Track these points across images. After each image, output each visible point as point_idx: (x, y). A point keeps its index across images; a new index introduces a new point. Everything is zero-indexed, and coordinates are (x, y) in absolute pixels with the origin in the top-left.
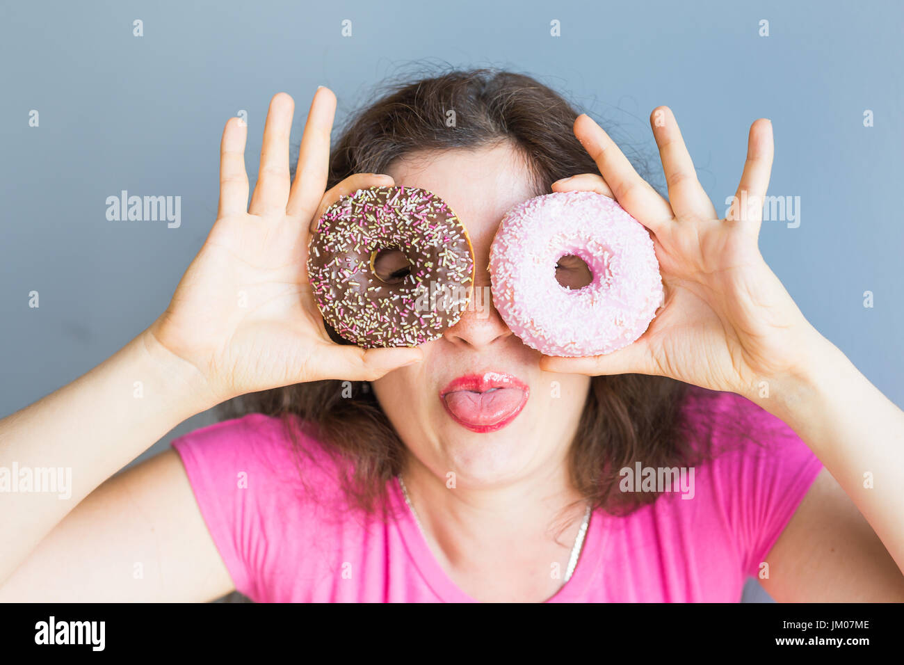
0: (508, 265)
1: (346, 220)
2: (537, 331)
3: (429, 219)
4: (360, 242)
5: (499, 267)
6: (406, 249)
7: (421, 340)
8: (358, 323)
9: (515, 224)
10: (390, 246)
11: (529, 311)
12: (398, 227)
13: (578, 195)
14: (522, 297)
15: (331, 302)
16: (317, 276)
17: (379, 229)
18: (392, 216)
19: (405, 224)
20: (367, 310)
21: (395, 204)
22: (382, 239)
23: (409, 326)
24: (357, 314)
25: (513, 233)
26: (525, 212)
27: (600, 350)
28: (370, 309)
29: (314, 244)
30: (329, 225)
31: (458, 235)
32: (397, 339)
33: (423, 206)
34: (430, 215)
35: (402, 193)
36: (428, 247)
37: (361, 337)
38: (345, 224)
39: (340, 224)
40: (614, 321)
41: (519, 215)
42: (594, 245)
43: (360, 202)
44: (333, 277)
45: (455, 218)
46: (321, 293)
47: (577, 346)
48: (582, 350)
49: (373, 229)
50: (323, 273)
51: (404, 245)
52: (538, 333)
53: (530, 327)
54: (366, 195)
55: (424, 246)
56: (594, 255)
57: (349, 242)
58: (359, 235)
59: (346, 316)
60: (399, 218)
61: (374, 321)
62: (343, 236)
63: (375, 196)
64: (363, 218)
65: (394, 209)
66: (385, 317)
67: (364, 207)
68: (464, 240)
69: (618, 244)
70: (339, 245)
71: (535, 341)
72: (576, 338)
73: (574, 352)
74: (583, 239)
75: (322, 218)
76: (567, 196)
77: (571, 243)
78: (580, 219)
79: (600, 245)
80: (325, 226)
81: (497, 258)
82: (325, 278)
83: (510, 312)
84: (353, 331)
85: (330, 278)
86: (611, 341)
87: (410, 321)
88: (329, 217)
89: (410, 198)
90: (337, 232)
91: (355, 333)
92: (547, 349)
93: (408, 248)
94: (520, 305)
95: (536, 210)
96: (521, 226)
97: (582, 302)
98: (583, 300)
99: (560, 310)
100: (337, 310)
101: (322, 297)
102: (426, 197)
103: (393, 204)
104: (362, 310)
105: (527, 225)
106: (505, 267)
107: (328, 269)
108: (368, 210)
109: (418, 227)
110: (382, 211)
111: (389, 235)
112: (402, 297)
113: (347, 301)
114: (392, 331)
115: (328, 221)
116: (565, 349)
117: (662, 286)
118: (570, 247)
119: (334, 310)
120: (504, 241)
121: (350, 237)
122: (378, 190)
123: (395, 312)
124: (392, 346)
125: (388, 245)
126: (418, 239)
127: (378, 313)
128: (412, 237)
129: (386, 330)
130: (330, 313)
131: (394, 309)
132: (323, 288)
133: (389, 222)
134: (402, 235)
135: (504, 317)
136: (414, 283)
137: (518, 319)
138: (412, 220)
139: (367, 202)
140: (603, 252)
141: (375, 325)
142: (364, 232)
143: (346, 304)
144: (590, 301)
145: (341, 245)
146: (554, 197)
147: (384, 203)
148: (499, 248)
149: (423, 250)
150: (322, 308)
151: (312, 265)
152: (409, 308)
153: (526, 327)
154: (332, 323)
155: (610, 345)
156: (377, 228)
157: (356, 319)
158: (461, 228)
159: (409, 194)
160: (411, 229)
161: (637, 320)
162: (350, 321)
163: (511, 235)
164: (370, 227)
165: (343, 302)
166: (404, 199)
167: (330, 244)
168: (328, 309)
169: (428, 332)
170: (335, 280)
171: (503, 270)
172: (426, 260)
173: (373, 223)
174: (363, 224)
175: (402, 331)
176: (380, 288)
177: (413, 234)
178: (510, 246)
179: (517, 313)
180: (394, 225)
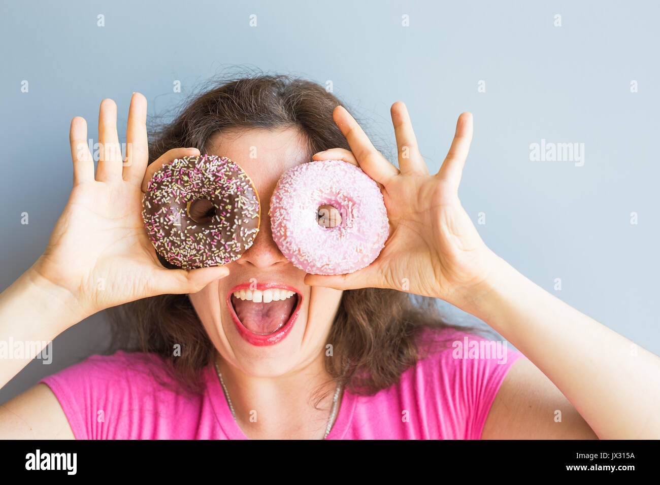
0: (282, 211)
1: (168, 181)
2: (303, 256)
3: (226, 175)
4: (179, 196)
5: (276, 212)
6: (211, 198)
7: (227, 260)
8: (182, 252)
9: (288, 182)
10: (200, 197)
11: (297, 242)
12: (205, 183)
13: (332, 163)
14: (292, 233)
15: (161, 238)
16: (150, 221)
17: (192, 186)
18: (200, 175)
19: (209, 181)
20: (187, 242)
21: (202, 167)
22: (194, 192)
23: (218, 251)
24: (180, 246)
25: (286, 189)
26: (294, 175)
27: (346, 270)
28: (189, 241)
29: (146, 200)
30: (156, 185)
31: (247, 186)
32: (210, 261)
33: (222, 167)
34: (227, 173)
35: (206, 159)
36: (227, 195)
37: (184, 261)
38: (168, 184)
39: (164, 184)
40: (356, 249)
41: (290, 176)
42: (342, 197)
43: (177, 167)
44: (162, 221)
45: (244, 174)
46: (154, 233)
47: (330, 266)
48: (334, 269)
49: (187, 186)
50: (154, 219)
51: (210, 195)
52: (304, 258)
53: (298, 254)
54: (181, 162)
55: (224, 194)
56: (342, 204)
57: (172, 196)
58: (178, 191)
59: (173, 247)
60: (205, 176)
61: (193, 250)
62: (167, 192)
63: (187, 163)
64: (180, 178)
65: (201, 170)
66: (200, 246)
67: (180, 171)
68: (251, 189)
69: (358, 197)
70: (164, 198)
71: (302, 263)
72: (330, 261)
73: (329, 271)
74: (334, 193)
75: (150, 181)
76: (323, 164)
77: (326, 196)
78: (332, 179)
79: (346, 197)
80: (153, 186)
81: (275, 206)
82: (156, 222)
83: (284, 243)
84: (178, 257)
85: (159, 222)
86: (354, 264)
87: (218, 247)
88: (156, 180)
89: (212, 163)
90: (162, 189)
91: (180, 259)
92: (310, 269)
93: (213, 197)
94: (290, 238)
95: (302, 173)
96: (292, 184)
97: (333, 237)
98: (335, 234)
99: (318, 242)
100: (166, 244)
101: (155, 236)
102: (223, 161)
103: (200, 168)
104: (184, 243)
105: (295, 183)
106: (280, 212)
107: (158, 216)
108: (183, 172)
109: (219, 182)
110: (193, 173)
111: (199, 189)
112: (212, 231)
113: (173, 237)
114: (206, 255)
115: (155, 182)
116: (322, 269)
117: (388, 225)
118: (326, 198)
119: (164, 244)
120: (280, 194)
121: (172, 193)
122: (189, 159)
123: (207, 242)
124: (206, 267)
125: (198, 196)
126: (220, 190)
127: (196, 244)
128: (215, 189)
129: (202, 255)
130: (161, 246)
131: (206, 240)
132: (155, 229)
133: (199, 180)
134: (208, 188)
135: (280, 247)
136: (219, 220)
137: (290, 248)
138: (214, 178)
139: (182, 167)
140: (349, 202)
141: (194, 252)
142: (182, 188)
143: (172, 239)
144: (339, 235)
145: (166, 198)
146: (315, 164)
147: (194, 167)
148: (276, 199)
149: (224, 197)
150: (155, 244)
151: (146, 214)
152: (217, 238)
153: (295, 253)
154: (163, 253)
155: (353, 266)
156: (190, 185)
157: (180, 249)
158: (249, 181)
159: (211, 160)
160: (214, 184)
161: (372, 248)
162: (176, 251)
163: (285, 190)
164: (185, 184)
165: (170, 238)
166: (208, 163)
167: (158, 199)
168: (160, 244)
169: (232, 254)
170: (163, 223)
171: (279, 214)
172: (226, 204)
173: (187, 182)
174: (181, 183)
175: (213, 255)
176: (195, 226)
177: (216, 187)
178: (284, 197)
179: (288, 244)
180: (202, 182)
